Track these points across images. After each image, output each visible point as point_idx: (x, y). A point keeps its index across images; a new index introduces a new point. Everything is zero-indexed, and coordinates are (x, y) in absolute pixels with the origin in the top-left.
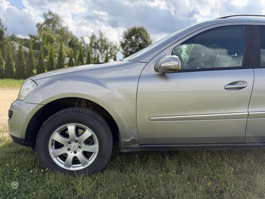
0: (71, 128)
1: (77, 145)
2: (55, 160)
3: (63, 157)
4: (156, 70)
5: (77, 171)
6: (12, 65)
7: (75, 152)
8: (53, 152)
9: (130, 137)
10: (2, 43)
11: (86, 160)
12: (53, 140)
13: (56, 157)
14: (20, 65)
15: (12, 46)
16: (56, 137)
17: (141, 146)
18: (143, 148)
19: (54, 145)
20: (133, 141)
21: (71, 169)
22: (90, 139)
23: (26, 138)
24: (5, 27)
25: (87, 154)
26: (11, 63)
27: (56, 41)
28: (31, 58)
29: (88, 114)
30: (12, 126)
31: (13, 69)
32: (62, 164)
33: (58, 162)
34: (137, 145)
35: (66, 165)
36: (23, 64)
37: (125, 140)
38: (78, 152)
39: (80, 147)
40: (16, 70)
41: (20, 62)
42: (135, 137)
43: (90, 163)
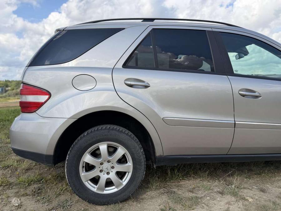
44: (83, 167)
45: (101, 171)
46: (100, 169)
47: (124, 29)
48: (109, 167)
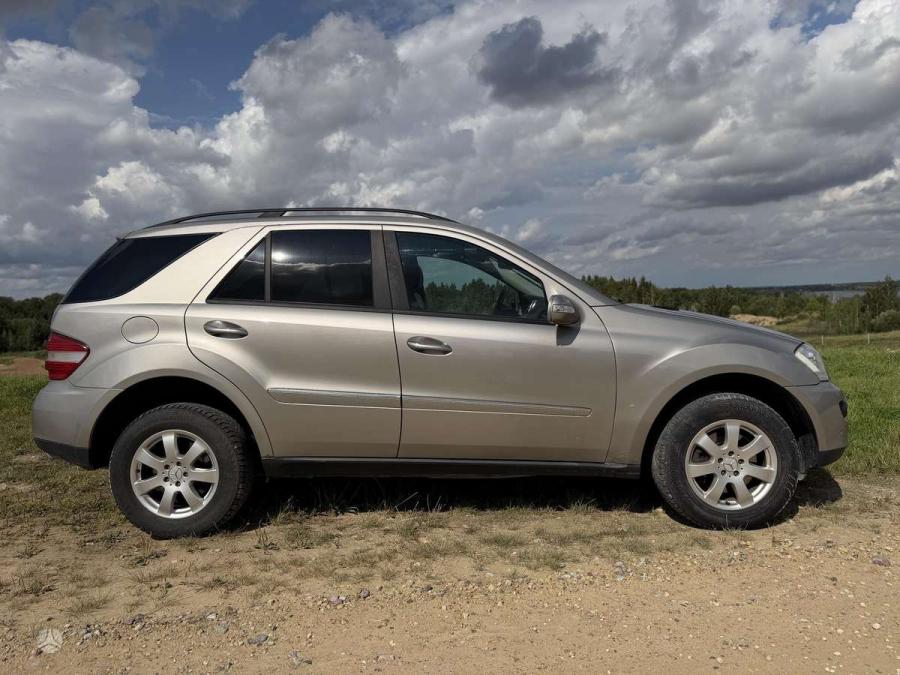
44: (138, 471)
45: (166, 479)
46: (165, 475)
47: (221, 233)
48: (180, 473)
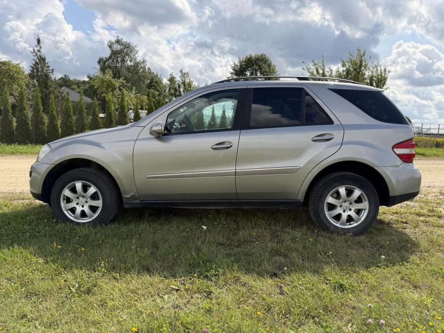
0: (79, 185)
1: (84, 200)
2: (66, 213)
3: (73, 210)
4: (151, 133)
5: (84, 223)
6: (57, 125)
7: (83, 206)
8: (64, 206)
9: (130, 193)
10: (48, 92)
11: (93, 214)
12: (65, 195)
13: (67, 210)
14: (67, 125)
15: (61, 95)
16: (67, 192)
17: (141, 202)
18: (144, 203)
19: (65, 201)
20: (133, 197)
21: (80, 221)
22: (96, 195)
23: (42, 194)
24: (51, 68)
25: (93, 209)
26: (56, 123)
27: (119, 87)
28: (81, 114)
29: (92, 173)
30: (32, 184)
31: (58, 131)
32: (72, 216)
33: (69, 215)
34: (138, 201)
35: (75, 218)
36: (70, 123)
37: (126, 196)
38: (85, 206)
39: (86, 202)
40: (62, 132)
41: (67, 120)
42: (134, 194)
43: (95, 216)
